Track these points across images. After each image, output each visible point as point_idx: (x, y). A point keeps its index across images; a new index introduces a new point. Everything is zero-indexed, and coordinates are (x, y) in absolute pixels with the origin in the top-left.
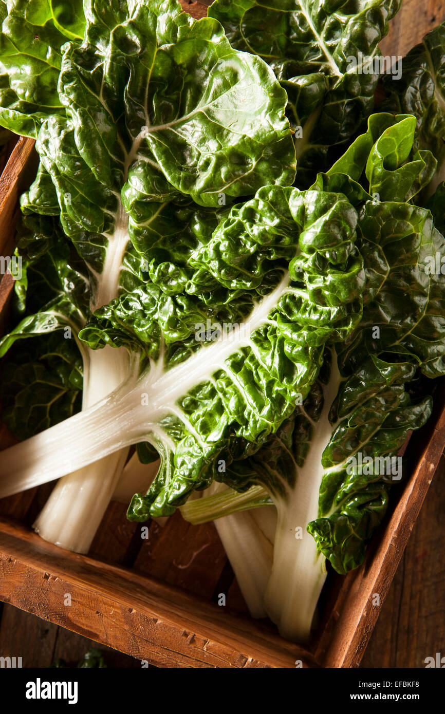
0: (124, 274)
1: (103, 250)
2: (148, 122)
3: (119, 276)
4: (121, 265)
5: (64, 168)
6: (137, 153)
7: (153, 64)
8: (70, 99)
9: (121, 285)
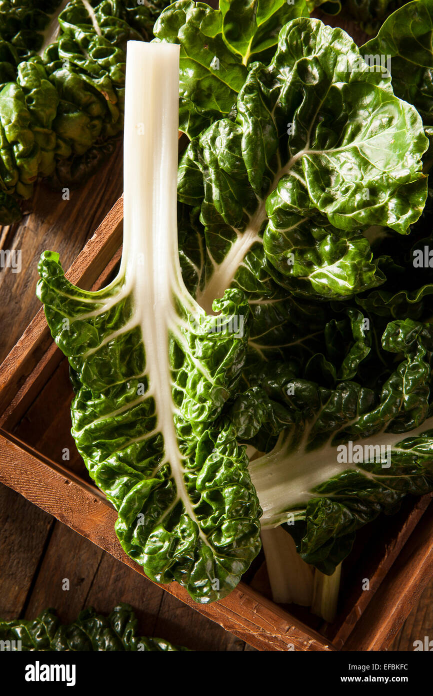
0: (241, 270)
1: (230, 245)
2: (308, 145)
3: (237, 270)
4: (241, 261)
5: (225, 164)
6: (291, 169)
7: (325, 97)
8: (247, 107)
9: (235, 278)
